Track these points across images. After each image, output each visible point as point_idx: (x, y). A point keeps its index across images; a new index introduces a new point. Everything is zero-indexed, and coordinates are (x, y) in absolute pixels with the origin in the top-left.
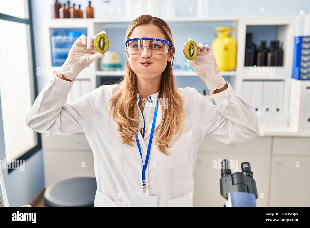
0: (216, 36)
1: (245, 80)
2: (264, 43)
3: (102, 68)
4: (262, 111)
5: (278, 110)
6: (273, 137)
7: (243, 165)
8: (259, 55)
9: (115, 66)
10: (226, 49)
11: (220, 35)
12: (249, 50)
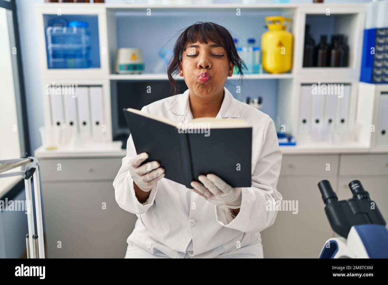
0: (266, 27)
1: (303, 85)
2: (324, 38)
3: (118, 70)
4: (323, 123)
5: (343, 121)
6: (340, 155)
7: (353, 186)
8: (320, 52)
9: (135, 68)
10: (280, 44)
11: (271, 26)
12: (308, 47)
